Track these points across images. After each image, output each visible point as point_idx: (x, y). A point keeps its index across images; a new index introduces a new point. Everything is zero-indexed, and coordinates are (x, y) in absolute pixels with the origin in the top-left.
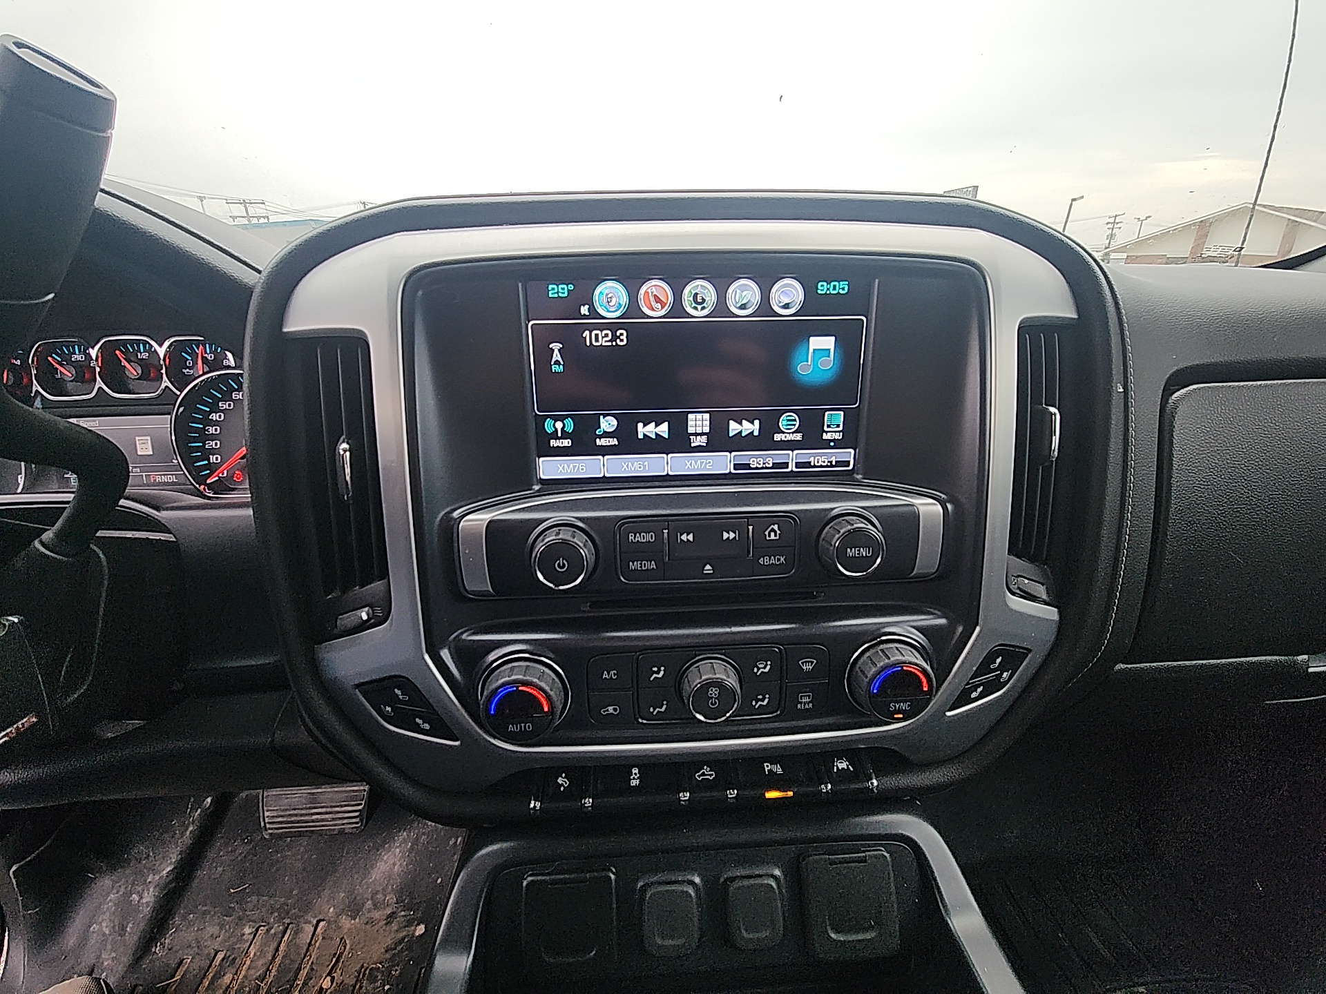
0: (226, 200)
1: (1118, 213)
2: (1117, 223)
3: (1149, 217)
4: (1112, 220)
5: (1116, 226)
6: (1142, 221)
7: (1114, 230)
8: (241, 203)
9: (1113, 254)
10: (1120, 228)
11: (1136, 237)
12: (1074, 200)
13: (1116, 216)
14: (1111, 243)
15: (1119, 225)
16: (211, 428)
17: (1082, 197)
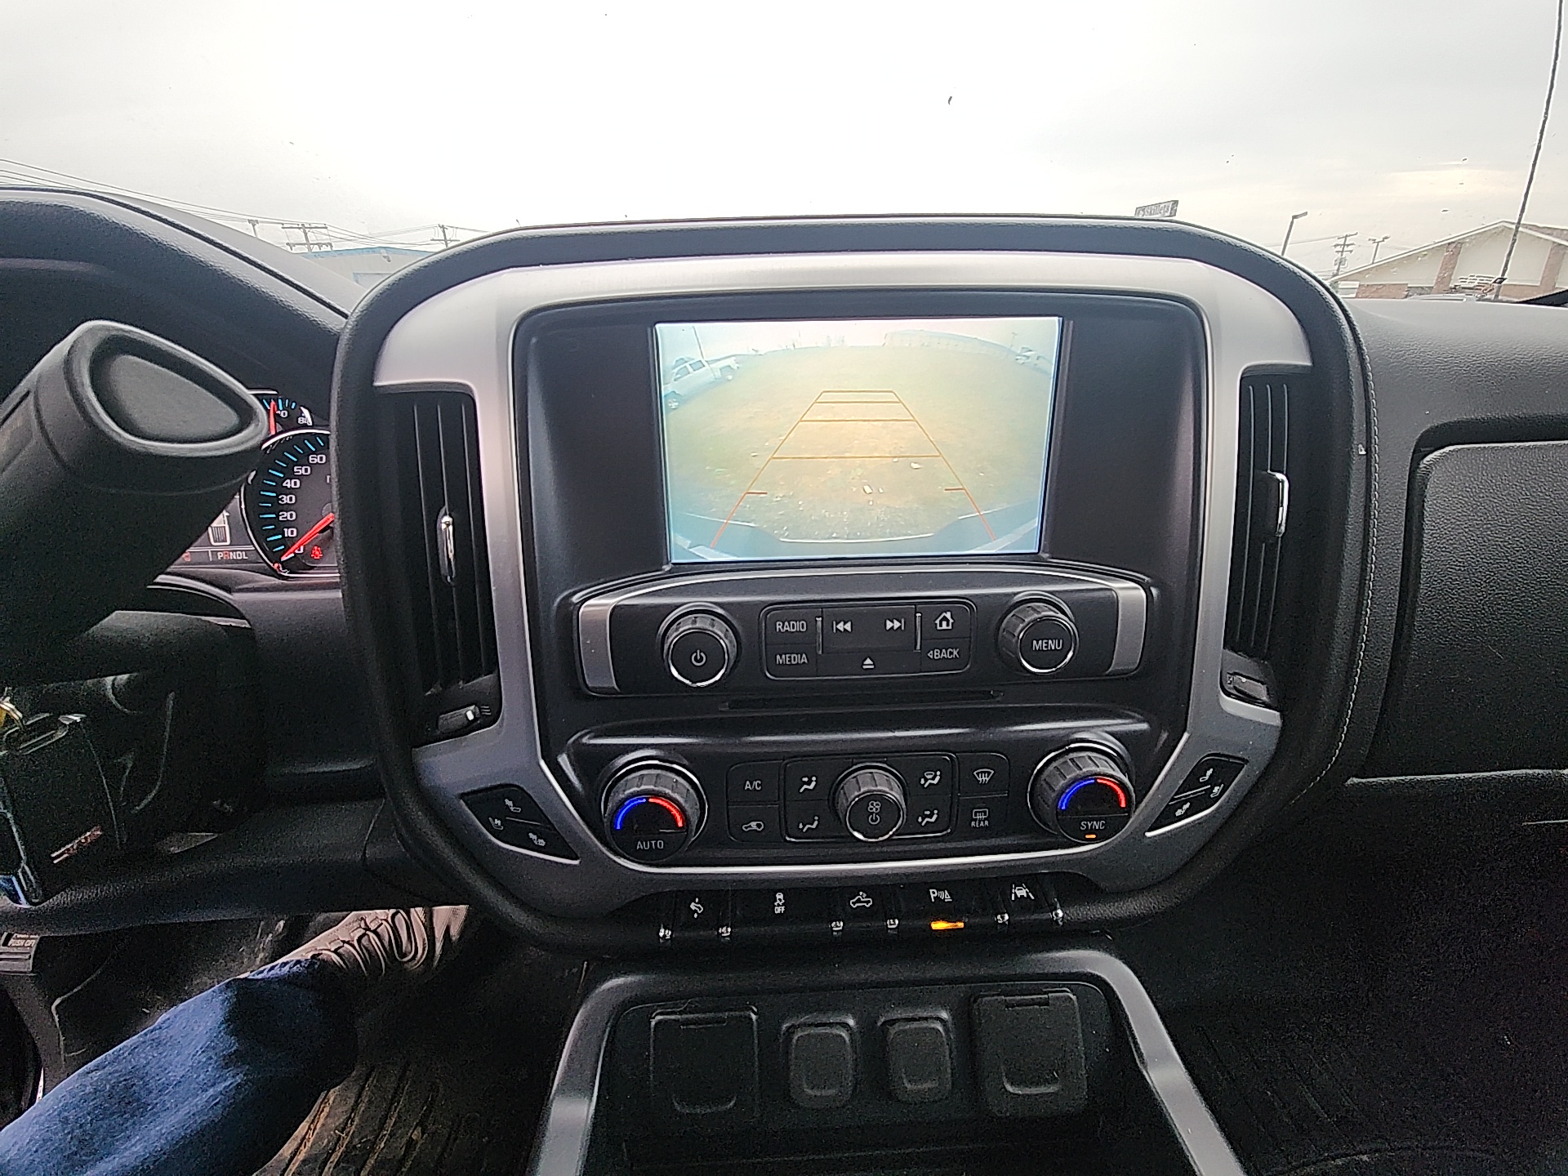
0: (283, 224)
1: (1348, 233)
2: (1348, 245)
3: (1386, 238)
4: (1342, 241)
5: (1345, 249)
6: (1378, 242)
7: (1344, 253)
8: (299, 228)
9: (1342, 282)
10: (1351, 251)
11: (1371, 262)
12: (1295, 217)
13: (1347, 236)
14: (1341, 269)
15: (1350, 248)
16: (285, 496)
17: (1306, 213)
